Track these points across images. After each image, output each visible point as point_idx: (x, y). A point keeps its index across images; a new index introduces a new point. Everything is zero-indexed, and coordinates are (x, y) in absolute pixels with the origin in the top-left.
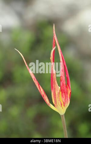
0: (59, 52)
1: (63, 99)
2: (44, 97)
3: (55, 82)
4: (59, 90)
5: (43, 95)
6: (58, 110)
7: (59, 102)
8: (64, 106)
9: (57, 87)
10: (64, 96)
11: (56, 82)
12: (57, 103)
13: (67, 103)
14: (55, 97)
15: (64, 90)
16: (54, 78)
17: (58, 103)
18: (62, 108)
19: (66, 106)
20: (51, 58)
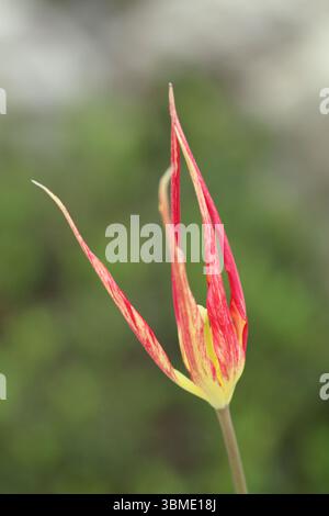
0: (195, 185)
1: (219, 350)
2: (150, 346)
3: (185, 291)
4: (199, 321)
5: (148, 341)
6: (205, 391)
7: (205, 362)
8: (226, 374)
9: (191, 310)
10: (221, 339)
11: (188, 291)
12: (199, 365)
13: (236, 364)
14: (189, 347)
15: (220, 320)
16: (179, 277)
17: (203, 366)
18: (216, 383)
19: (231, 376)
20: (164, 206)
